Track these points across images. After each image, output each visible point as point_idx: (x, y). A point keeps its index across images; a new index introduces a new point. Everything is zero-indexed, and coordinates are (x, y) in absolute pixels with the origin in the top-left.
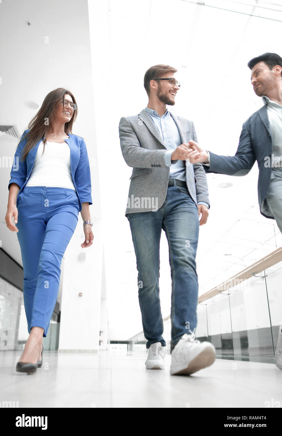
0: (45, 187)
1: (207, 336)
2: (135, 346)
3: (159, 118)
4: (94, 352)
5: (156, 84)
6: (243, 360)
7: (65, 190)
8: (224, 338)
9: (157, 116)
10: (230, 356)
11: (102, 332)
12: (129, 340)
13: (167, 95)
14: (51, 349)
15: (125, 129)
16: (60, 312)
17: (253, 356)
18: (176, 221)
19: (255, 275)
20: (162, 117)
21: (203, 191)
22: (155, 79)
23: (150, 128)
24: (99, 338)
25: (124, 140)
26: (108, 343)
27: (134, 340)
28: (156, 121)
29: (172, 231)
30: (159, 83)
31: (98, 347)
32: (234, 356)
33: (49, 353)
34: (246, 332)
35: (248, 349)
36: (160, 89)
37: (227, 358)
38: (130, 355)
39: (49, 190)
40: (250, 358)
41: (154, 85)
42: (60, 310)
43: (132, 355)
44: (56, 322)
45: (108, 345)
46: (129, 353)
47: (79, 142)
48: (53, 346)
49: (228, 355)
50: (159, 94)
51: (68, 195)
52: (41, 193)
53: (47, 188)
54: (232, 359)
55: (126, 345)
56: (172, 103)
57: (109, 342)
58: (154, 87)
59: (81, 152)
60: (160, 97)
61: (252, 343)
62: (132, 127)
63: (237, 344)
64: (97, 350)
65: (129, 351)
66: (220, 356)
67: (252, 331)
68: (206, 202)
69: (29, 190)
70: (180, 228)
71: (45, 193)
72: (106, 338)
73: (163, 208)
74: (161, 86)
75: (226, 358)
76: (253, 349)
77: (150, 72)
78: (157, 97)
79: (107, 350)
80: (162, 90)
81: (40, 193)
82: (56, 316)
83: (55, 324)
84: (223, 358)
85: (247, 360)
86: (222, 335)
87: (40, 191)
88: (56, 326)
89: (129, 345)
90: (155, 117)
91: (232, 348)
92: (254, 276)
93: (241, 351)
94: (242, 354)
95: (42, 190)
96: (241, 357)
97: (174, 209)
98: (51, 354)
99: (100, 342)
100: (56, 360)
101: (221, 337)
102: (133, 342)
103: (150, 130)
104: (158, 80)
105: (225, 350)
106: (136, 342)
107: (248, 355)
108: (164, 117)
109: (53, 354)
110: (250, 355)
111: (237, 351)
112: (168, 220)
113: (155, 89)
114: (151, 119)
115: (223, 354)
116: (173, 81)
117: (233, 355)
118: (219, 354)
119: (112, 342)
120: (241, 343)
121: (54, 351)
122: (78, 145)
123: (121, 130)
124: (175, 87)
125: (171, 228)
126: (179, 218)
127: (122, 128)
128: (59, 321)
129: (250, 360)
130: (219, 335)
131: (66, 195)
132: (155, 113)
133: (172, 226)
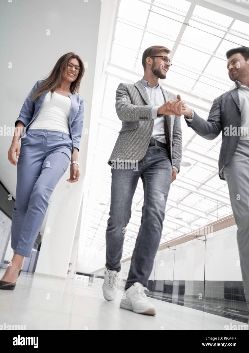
0: (46, 130)
1: (153, 280)
2: (95, 279)
3: (151, 88)
4: (63, 279)
5: (151, 60)
6: (179, 304)
7: (62, 134)
8: (166, 283)
9: (150, 87)
10: (169, 299)
11: (72, 264)
12: (91, 274)
13: (160, 70)
14: (29, 271)
15: (121, 91)
16: (41, 243)
17: (187, 302)
18: (154, 175)
19: (198, 238)
20: (153, 88)
21: (177, 157)
22: (151, 56)
23: (142, 94)
24: (68, 268)
25: (119, 99)
26: (74, 273)
27: (95, 275)
28: (148, 90)
29: (149, 183)
30: (153, 59)
31: (66, 276)
32: (172, 300)
33: (27, 274)
34: (184, 281)
35: (184, 295)
36: (154, 65)
37: (167, 300)
38: (90, 286)
39: (49, 133)
40: (185, 303)
41: (149, 60)
42: (41, 241)
43: (92, 286)
44: (36, 251)
45: (74, 275)
46: (90, 284)
47: (80, 100)
48: (31, 269)
49: (167, 298)
50: (153, 68)
51: (64, 138)
52: (43, 135)
53: (48, 131)
54: (170, 302)
55: (88, 277)
56: (163, 77)
57: (76, 273)
58: (149, 63)
59: (80, 108)
60: (154, 71)
61: (188, 291)
62: (127, 91)
63: (176, 290)
64: (65, 278)
65: (90, 282)
66: (161, 298)
67: (189, 282)
68: (177, 167)
69: (32, 132)
70: (157, 181)
71: (46, 135)
72: (74, 269)
73: (145, 163)
74: (155, 62)
75: (165, 300)
76: (188, 296)
77: (147, 51)
78: (151, 71)
79: (73, 278)
80: (156, 65)
81: (41, 135)
82: (37, 245)
83: (35, 252)
84: (163, 300)
85: (182, 304)
86: (165, 281)
87: (42, 133)
88: (36, 253)
89: (91, 277)
90: (147, 87)
91: (171, 293)
92: (196, 239)
93: (179, 296)
94: (179, 299)
95: (43, 132)
96: (177, 301)
97: (155, 165)
98: (28, 275)
99: (69, 271)
100: (32, 281)
101: (164, 282)
102: (94, 276)
103: (142, 95)
104: (153, 57)
105: (166, 294)
106: (97, 276)
107: (183, 301)
108: (155, 89)
109: (30, 275)
110: (185, 301)
111: (175, 296)
112: (148, 173)
113: (150, 65)
114: (144, 88)
115: (164, 297)
116: (166, 59)
117: (171, 298)
118: (161, 296)
119: (78, 273)
120: (179, 290)
121: (31, 273)
122: (78, 102)
123: (117, 92)
124: (168, 64)
125: (150, 180)
126: (158, 173)
127: (119, 91)
128: (39, 250)
129: (184, 305)
130: (163, 280)
131: (62, 138)
132: (148, 84)
133: (150, 179)
